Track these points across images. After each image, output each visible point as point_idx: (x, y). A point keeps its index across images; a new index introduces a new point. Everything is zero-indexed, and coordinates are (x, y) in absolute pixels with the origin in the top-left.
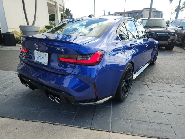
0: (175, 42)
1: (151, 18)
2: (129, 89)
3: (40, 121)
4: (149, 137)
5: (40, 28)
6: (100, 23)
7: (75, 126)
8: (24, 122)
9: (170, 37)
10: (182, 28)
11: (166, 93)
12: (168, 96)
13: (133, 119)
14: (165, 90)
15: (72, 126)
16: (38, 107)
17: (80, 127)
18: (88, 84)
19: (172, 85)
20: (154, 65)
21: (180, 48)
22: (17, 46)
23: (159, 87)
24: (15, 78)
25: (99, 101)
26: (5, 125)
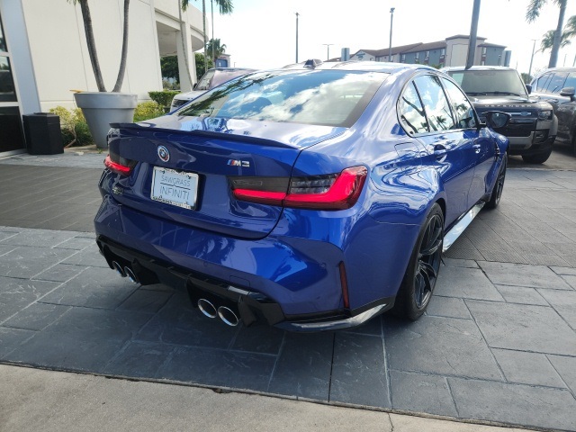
0: (554, 139)
1: (474, 67)
2: (431, 283)
3: (173, 381)
4: (511, 426)
5: (136, 100)
6: (324, 86)
7: (281, 396)
8: (125, 382)
9: (538, 123)
10: (571, 96)
11: (544, 294)
12: (552, 303)
13: (454, 372)
14: (539, 284)
15: (272, 394)
16: (160, 338)
17: (294, 397)
18: (323, 266)
19: (560, 270)
20: (496, 210)
21: (568, 158)
22: (68, 154)
23: (519, 274)
24: (78, 252)
25: (352, 316)
26: (68, 393)
